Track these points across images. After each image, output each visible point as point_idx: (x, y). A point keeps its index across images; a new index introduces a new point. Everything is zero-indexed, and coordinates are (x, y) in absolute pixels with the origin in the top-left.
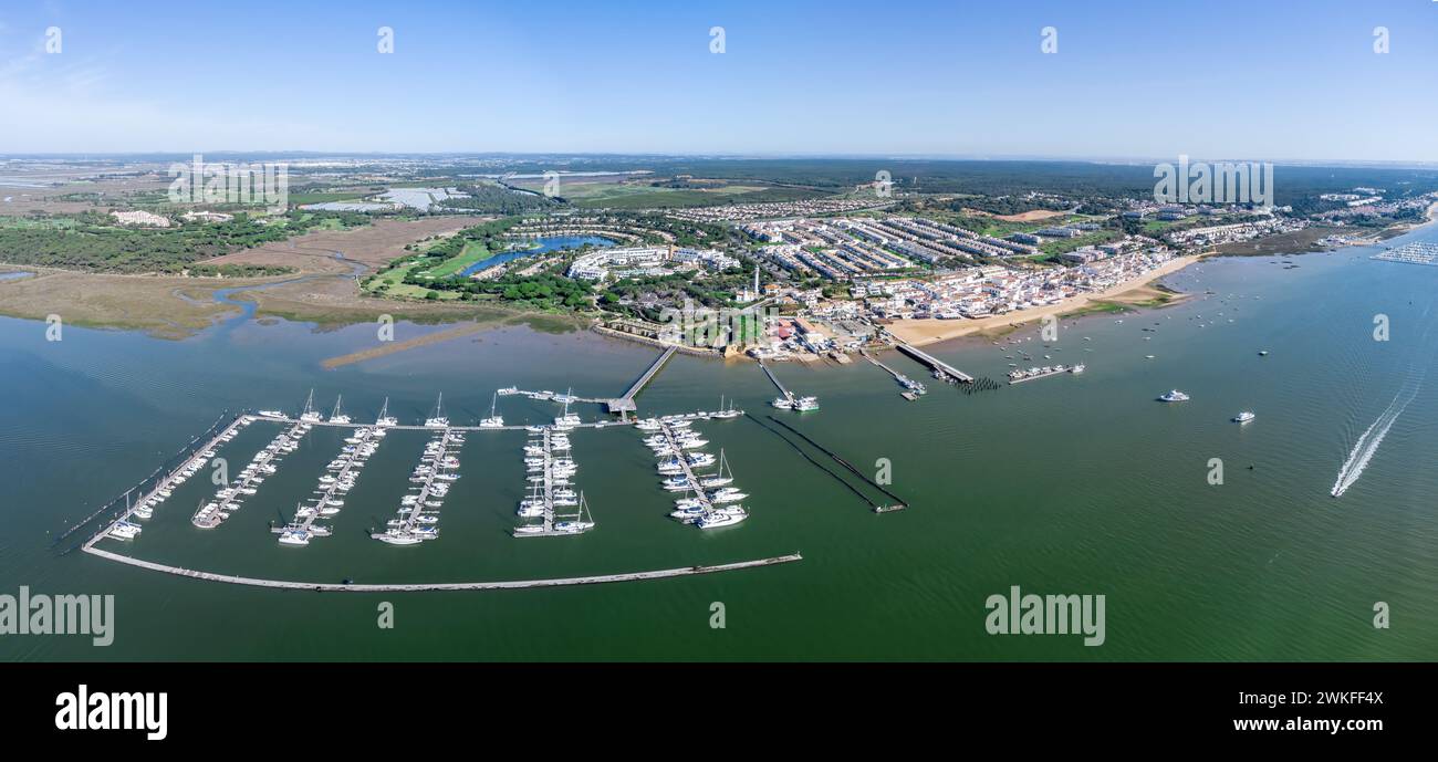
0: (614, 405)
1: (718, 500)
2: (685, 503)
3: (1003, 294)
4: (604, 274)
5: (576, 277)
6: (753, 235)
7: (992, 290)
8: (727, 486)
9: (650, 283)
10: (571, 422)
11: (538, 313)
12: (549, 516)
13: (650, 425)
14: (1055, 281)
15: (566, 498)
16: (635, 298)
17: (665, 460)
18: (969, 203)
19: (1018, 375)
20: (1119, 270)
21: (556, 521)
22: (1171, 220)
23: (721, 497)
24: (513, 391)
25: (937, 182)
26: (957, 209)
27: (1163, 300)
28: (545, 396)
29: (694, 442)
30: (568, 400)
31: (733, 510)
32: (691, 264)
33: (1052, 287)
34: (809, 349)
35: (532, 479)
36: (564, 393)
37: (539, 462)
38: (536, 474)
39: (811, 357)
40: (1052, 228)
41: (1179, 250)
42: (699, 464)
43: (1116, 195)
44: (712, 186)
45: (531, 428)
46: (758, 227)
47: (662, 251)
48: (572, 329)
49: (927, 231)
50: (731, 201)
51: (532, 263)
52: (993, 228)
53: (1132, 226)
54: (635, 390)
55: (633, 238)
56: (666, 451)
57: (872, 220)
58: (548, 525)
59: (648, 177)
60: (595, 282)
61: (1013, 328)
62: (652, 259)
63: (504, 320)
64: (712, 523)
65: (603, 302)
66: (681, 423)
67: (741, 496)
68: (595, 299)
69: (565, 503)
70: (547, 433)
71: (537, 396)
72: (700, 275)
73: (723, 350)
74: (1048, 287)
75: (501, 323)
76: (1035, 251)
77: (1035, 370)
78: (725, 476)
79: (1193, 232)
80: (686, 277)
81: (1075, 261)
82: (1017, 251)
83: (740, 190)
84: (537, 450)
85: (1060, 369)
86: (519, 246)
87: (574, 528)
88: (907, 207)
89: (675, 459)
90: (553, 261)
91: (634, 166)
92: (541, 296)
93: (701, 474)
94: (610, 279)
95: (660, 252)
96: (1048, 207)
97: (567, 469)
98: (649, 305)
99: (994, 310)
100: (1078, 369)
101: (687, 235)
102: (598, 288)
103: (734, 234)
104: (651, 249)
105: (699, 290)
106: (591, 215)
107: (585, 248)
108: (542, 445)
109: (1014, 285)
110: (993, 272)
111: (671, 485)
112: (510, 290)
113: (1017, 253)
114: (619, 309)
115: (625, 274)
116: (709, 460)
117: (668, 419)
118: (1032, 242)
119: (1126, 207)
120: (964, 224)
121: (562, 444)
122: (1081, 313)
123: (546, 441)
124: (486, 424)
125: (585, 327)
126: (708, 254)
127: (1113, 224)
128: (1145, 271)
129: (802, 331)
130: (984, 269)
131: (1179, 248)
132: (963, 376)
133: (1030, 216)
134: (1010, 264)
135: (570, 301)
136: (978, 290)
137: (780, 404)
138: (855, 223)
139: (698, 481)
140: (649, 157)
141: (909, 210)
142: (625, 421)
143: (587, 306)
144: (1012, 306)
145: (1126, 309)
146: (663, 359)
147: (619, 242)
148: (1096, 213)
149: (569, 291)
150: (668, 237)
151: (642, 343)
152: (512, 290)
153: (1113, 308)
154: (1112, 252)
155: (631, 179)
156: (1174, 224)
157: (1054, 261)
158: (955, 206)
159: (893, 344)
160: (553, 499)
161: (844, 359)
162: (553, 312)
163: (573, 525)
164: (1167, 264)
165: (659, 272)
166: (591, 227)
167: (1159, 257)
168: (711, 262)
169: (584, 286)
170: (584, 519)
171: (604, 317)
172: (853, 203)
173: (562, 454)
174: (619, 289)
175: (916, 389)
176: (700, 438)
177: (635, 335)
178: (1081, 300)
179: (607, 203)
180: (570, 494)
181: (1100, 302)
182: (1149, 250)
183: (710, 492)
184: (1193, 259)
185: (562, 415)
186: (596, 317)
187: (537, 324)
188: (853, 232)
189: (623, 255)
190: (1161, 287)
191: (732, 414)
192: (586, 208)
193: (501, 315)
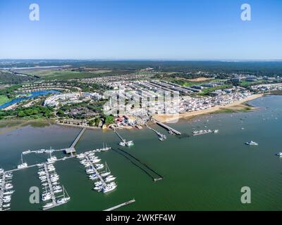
0: (68, 150)
1: (107, 181)
2: (97, 184)
3: (190, 105)
4: (57, 104)
5: (47, 105)
6: (108, 87)
7: (186, 104)
8: (109, 175)
9: (74, 105)
10: (53, 159)
11: (34, 121)
12: (54, 198)
13: (81, 156)
14: (208, 102)
15: (58, 189)
16: (70, 111)
17: (88, 168)
18: (178, 75)
19: (196, 132)
20: (231, 98)
21: (57, 199)
22: (252, 81)
23: (108, 179)
24: (29, 152)
25: (167, 68)
26: (174, 77)
27: (248, 109)
28: (41, 151)
29: (96, 160)
30: (51, 151)
31: (112, 184)
32: (88, 98)
33: (207, 103)
34: (129, 125)
35: (44, 185)
36: (49, 149)
37: (45, 177)
38: (44, 182)
39: (130, 127)
40: (206, 84)
41: (255, 92)
42: (99, 168)
43: (230, 72)
44: (93, 71)
45: (39, 165)
46: (109, 84)
47: (78, 94)
48: (48, 125)
49: (164, 84)
50: (100, 75)
51: (28, 102)
52: (186, 83)
53: (236, 83)
54: (74, 144)
55: (67, 90)
56: (88, 165)
57: (146, 81)
58: (54, 202)
59: (70, 68)
60: (54, 107)
61: (194, 117)
62: (74, 97)
63: (20, 125)
64: (107, 190)
65: (58, 114)
66: (91, 154)
67: (114, 178)
68: (55, 113)
69: (58, 191)
70: (45, 165)
71: (39, 152)
72: (92, 101)
73: (102, 127)
74: (205, 103)
75: (19, 126)
76: (200, 91)
77: (201, 131)
78: (108, 171)
79: (260, 86)
80: (87, 102)
81: (215, 95)
82: (194, 91)
83: (102, 72)
84: (43, 173)
85: (210, 131)
86: (22, 96)
87: (63, 201)
88: (157, 76)
89: (91, 167)
90: (37, 100)
91: (65, 64)
92: (34, 114)
93: (101, 171)
94: (60, 105)
95: (77, 94)
96: (205, 77)
97: (55, 178)
98: (75, 113)
99: (187, 111)
100: (216, 131)
101: (85, 88)
102: (56, 109)
103: (102, 87)
104: (74, 94)
105: (92, 107)
106: (50, 82)
107: (49, 95)
108: (44, 170)
109: (194, 102)
110: (186, 98)
111: (92, 177)
112: (20, 113)
113: (194, 92)
114: (65, 116)
115: (65, 103)
116: (102, 166)
117: (87, 153)
118: (200, 88)
119: (234, 76)
120: (176, 82)
121: (52, 168)
122: (217, 112)
123: (46, 168)
124: (20, 167)
125: (53, 124)
126: (93, 94)
127: (228, 82)
128: (241, 99)
129: (126, 119)
130: (184, 97)
131: (255, 91)
132: (178, 132)
133: (199, 80)
134: (192, 95)
135: (46, 114)
136: (182, 104)
137: (122, 144)
138: (141, 82)
139: (100, 174)
140: (69, 60)
141: (158, 77)
142: (72, 156)
143: (53, 116)
144: (193, 109)
145: (234, 112)
146: (82, 132)
147: (62, 92)
148: (222, 79)
149: (45, 111)
150: (79, 89)
151: (74, 127)
152: (21, 113)
153: (229, 111)
154: (228, 92)
155: (64, 68)
156: (252, 83)
157: (207, 94)
158: (173, 76)
159: (155, 122)
160: (54, 191)
161: (140, 128)
162: (40, 119)
163: (63, 200)
164: (249, 97)
165: (77, 101)
166: (50, 87)
167: (246, 94)
168: (95, 97)
169: (51, 109)
170: (66, 196)
171: (59, 119)
172: (140, 76)
173: (53, 172)
174: (63, 108)
175: (163, 137)
176: (98, 158)
177: (71, 124)
178: (217, 108)
179: (55, 78)
180: (58, 187)
181: (224, 109)
182: (242, 91)
183: (104, 178)
184: (260, 95)
185: (50, 158)
186: (57, 119)
187: (34, 125)
188: (141, 85)
189: (64, 96)
190: (247, 105)
191: (107, 149)
192: (48, 80)
193: (18, 123)
